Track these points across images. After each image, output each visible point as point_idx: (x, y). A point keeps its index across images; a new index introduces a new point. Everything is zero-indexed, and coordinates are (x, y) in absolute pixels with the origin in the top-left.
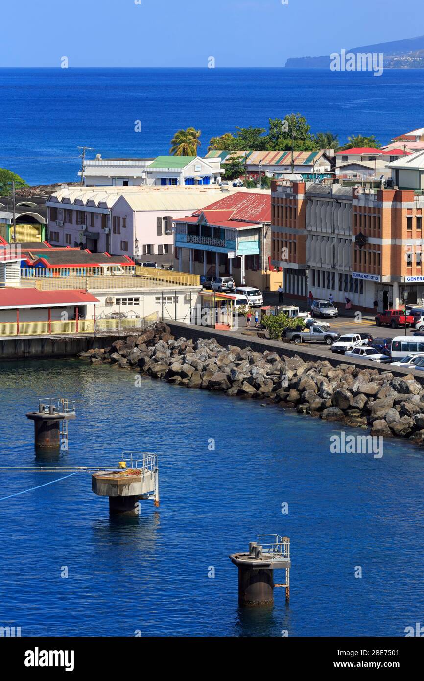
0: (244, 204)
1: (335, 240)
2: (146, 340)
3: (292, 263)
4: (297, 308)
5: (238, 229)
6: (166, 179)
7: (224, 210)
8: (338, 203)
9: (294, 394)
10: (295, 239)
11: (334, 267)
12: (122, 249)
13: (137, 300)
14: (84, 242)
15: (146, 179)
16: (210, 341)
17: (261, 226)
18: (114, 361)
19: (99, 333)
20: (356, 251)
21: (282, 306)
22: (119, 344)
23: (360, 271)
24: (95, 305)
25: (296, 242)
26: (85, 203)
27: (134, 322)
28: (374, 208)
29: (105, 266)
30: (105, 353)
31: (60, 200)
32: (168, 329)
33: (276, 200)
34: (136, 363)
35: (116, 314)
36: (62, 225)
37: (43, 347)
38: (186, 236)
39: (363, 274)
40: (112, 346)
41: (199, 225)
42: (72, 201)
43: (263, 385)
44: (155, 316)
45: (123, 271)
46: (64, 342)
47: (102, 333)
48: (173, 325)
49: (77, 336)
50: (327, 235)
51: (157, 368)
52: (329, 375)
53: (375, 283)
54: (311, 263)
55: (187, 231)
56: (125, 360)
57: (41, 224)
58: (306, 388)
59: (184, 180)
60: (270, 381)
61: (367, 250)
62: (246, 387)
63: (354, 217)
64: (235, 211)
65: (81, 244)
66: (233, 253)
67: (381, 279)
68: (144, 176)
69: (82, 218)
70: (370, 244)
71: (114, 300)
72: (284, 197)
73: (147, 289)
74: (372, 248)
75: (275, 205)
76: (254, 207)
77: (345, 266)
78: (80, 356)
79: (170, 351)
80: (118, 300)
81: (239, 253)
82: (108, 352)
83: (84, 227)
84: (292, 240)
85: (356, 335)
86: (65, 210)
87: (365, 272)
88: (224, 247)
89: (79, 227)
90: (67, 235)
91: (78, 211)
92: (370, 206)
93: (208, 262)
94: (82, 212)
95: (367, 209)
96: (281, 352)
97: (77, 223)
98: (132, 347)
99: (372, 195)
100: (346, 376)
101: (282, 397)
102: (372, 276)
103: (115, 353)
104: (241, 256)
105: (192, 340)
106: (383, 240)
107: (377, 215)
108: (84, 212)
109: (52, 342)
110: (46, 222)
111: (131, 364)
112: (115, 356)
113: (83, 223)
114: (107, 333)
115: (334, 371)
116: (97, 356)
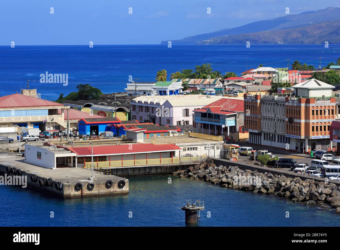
0: (226, 104)
1: (276, 120)
2: (204, 166)
3: (255, 130)
4: (267, 151)
5: (227, 115)
6: (161, 91)
7: (217, 106)
8: (277, 103)
9: (288, 193)
10: (256, 119)
11: (275, 132)
12: (167, 123)
13: (196, 148)
14: (149, 119)
15: (153, 91)
16: (236, 167)
17: (236, 113)
18: (190, 176)
19: (182, 163)
20: (287, 125)
21: (260, 150)
22: (191, 168)
23: (290, 134)
24: (180, 151)
25: (257, 120)
26: (149, 103)
27: (196, 158)
28: (297, 106)
29: (170, 131)
30: (185, 172)
31: (137, 102)
32: (213, 161)
33: (246, 102)
34: (202, 177)
35: (188, 154)
36: (138, 112)
37: (157, 170)
38: (200, 118)
39: (291, 135)
40: (188, 169)
41: (207, 113)
42: (143, 102)
43: (270, 189)
44: (206, 155)
45: (178, 134)
46: (166, 168)
47: (183, 163)
48: (215, 160)
49: (172, 165)
50: (271, 118)
51: (214, 180)
52: (303, 184)
53: (296, 139)
54: (264, 130)
55: (201, 116)
56: (196, 176)
57: (127, 112)
58: (294, 191)
59: (169, 91)
60: (273, 187)
61: (293, 125)
62: (263, 190)
63: (286, 110)
64: (222, 107)
65: (147, 120)
66: (224, 125)
67: (301, 137)
68: (152, 90)
69: (147, 109)
70: (295, 122)
71: (187, 148)
72: (251, 101)
73: (201, 143)
74: (296, 123)
75: (246, 104)
76: (231, 105)
77: (281, 132)
78: (173, 173)
79: (217, 172)
80: (188, 148)
81: (227, 125)
82: (186, 172)
83: (149, 113)
84: (255, 120)
85: (304, 164)
86: (139, 106)
87: (292, 134)
88: (220, 123)
89: (147, 113)
90: (140, 117)
91: (145, 107)
92: (294, 105)
93: (211, 129)
94: (148, 107)
95: (293, 107)
96: (274, 173)
97: (145, 112)
98: (198, 170)
99: (295, 100)
100: (312, 185)
101: (282, 195)
102: (296, 136)
103: (191, 173)
104: (228, 126)
105: (226, 167)
106: (302, 120)
107: (298, 109)
108: (149, 107)
109: (161, 167)
110: (129, 111)
111: (199, 178)
112: (190, 174)
113: (148, 111)
114: (185, 163)
115: (305, 182)
116: (182, 174)
